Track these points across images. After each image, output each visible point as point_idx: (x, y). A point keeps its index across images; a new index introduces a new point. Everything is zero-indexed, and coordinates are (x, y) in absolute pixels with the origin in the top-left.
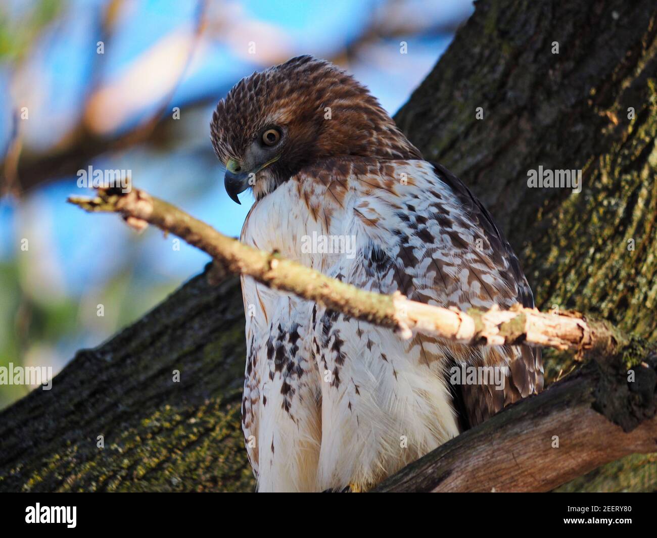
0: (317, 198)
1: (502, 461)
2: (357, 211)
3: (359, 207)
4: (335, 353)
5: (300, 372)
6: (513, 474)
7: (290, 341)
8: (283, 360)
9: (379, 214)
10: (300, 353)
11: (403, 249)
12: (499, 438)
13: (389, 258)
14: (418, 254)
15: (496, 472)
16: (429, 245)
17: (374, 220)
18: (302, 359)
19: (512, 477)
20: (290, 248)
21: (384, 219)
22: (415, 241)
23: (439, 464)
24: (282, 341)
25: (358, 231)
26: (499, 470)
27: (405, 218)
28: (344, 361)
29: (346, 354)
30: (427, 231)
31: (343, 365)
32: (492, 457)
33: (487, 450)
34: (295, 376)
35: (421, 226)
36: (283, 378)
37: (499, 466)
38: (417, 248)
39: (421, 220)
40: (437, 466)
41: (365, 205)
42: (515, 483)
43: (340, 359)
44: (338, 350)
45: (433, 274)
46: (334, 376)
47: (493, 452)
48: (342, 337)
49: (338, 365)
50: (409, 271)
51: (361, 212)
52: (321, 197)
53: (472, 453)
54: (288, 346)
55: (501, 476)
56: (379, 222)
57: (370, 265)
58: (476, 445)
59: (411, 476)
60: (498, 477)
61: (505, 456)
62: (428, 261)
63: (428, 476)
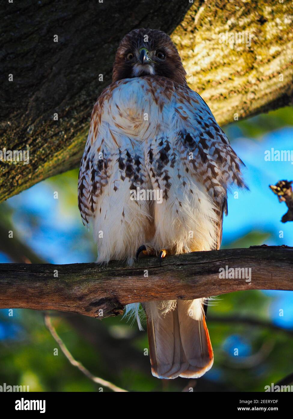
0: (158, 94)
1: (264, 275)
2: (177, 110)
3: (178, 108)
4: (165, 182)
5: (142, 182)
6: (266, 281)
7: (135, 164)
8: (132, 172)
9: (188, 115)
10: (142, 172)
11: (201, 139)
12: (265, 264)
13: (195, 142)
14: (209, 144)
15: (257, 278)
16: (212, 140)
17: (186, 117)
18: (142, 175)
19: (265, 283)
20: (139, 114)
21: (190, 118)
22: (206, 136)
23: (224, 262)
24: (130, 162)
25: (177, 120)
26: (259, 278)
27: (199, 123)
28: (170, 187)
29: (171, 184)
30: (210, 132)
31: (169, 189)
32: (258, 271)
33: (256, 266)
34: (139, 183)
35: (207, 129)
36: (131, 182)
37: (260, 276)
38: (207, 140)
39: (207, 125)
40: (223, 263)
41: (181, 108)
42: (264, 285)
43: (168, 185)
44: (167, 181)
45: (217, 156)
46: (164, 194)
47: (260, 269)
48: (169, 174)
49: (167, 189)
50: (205, 151)
51: (179, 111)
52: (160, 95)
53: (246, 265)
54: (135, 167)
55: (259, 280)
56: (188, 119)
57: (185, 142)
58: (249, 261)
59: (205, 261)
60: (257, 280)
61: (266, 273)
62: (213, 149)
63: (216, 266)
